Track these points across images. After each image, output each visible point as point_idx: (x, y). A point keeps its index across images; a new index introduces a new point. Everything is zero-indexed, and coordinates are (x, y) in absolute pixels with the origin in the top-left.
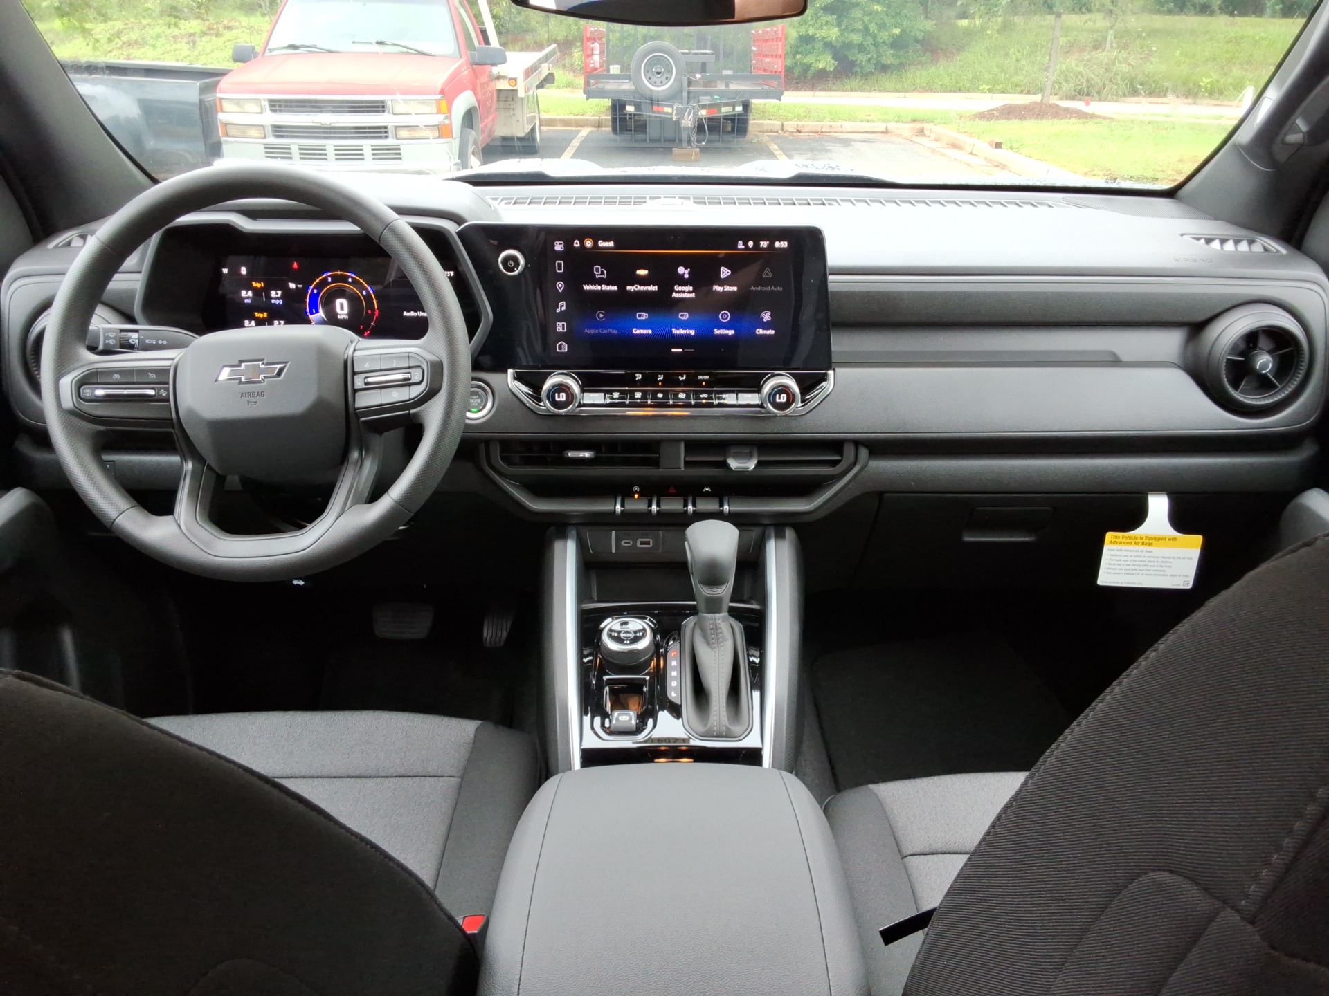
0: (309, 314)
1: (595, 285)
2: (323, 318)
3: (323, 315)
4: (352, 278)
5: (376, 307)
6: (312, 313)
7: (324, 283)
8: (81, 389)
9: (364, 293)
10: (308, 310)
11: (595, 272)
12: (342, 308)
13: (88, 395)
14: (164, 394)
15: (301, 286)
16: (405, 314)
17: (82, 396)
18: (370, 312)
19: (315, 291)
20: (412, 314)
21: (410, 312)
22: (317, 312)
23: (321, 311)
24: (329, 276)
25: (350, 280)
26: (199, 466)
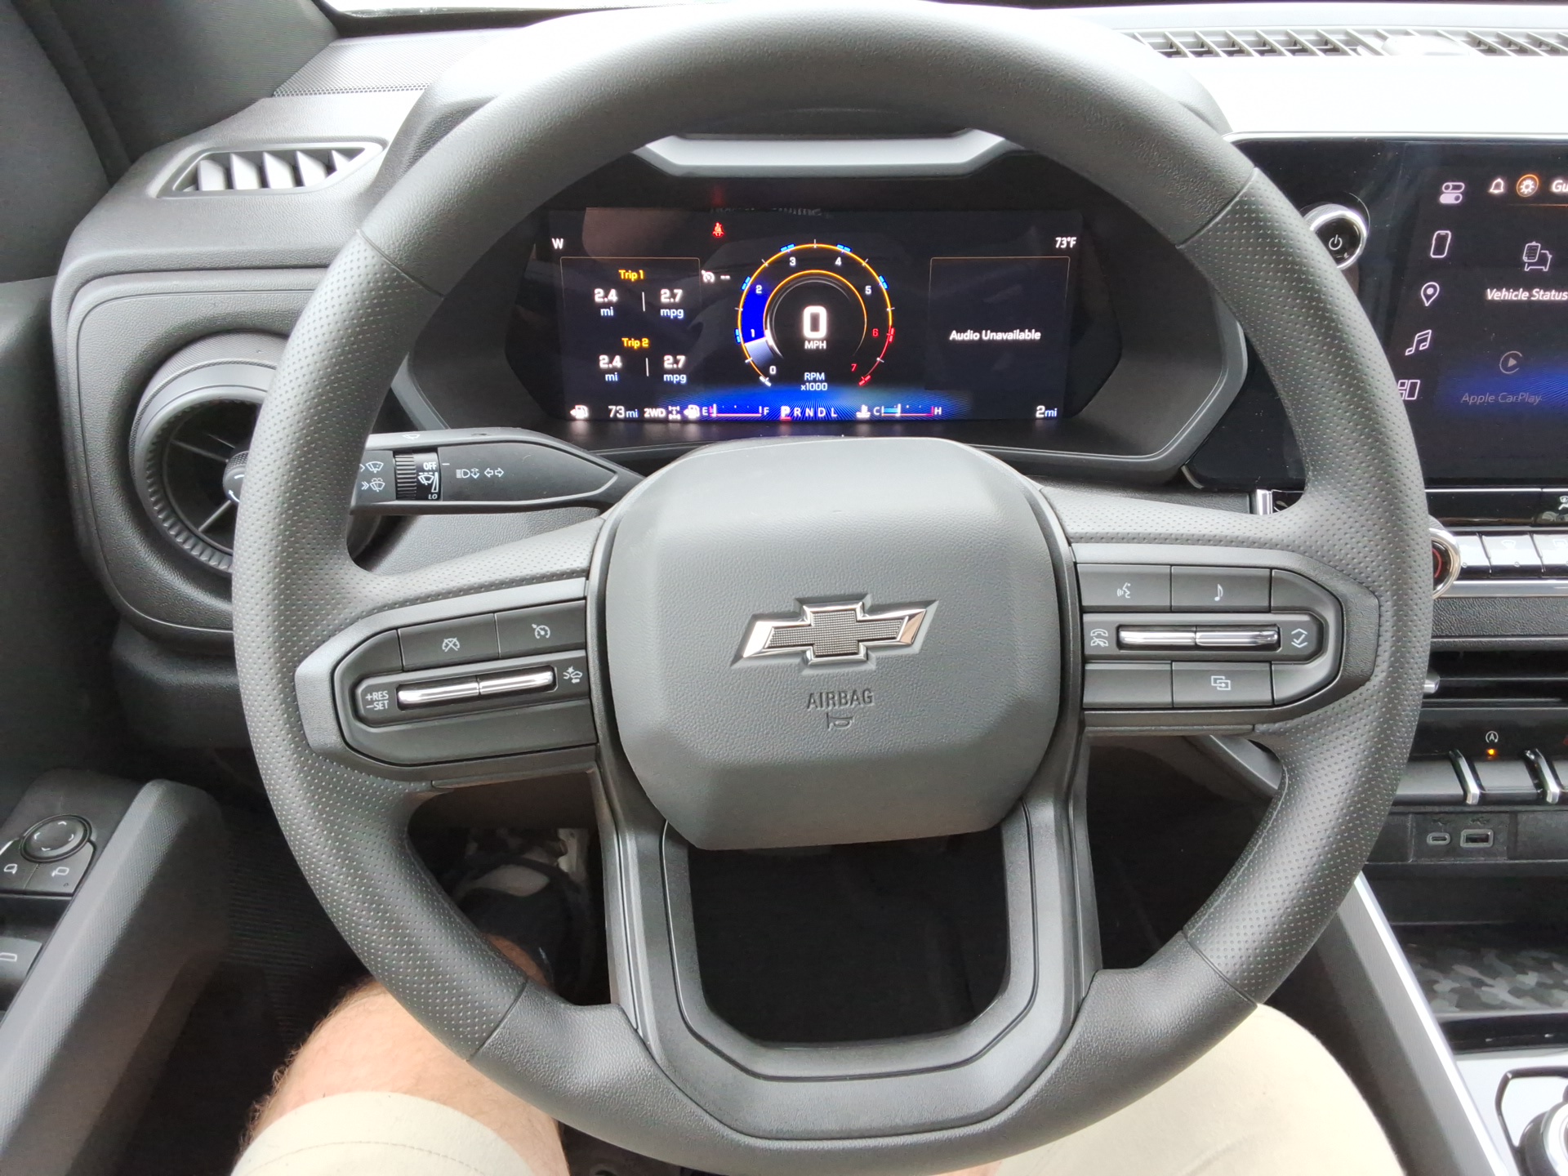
0: (740, 339)
1: (1516, 289)
2: (771, 349)
3: (772, 343)
4: (845, 257)
5: (890, 323)
6: (747, 338)
7: (781, 268)
8: (360, 690)
9: (868, 290)
10: (739, 332)
11: (1525, 259)
12: (815, 327)
13: (379, 707)
14: (573, 676)
15: (728, 277)
16: (955, 336)
17: (362, 711)
18: (875, 332)
19: (759, 289)
20: (970, 336)
21: (965, 331)
22: (760, 335)
23: (768, 332)
24: (792, 254)
25: (838, 262)
26: (650, 841)
